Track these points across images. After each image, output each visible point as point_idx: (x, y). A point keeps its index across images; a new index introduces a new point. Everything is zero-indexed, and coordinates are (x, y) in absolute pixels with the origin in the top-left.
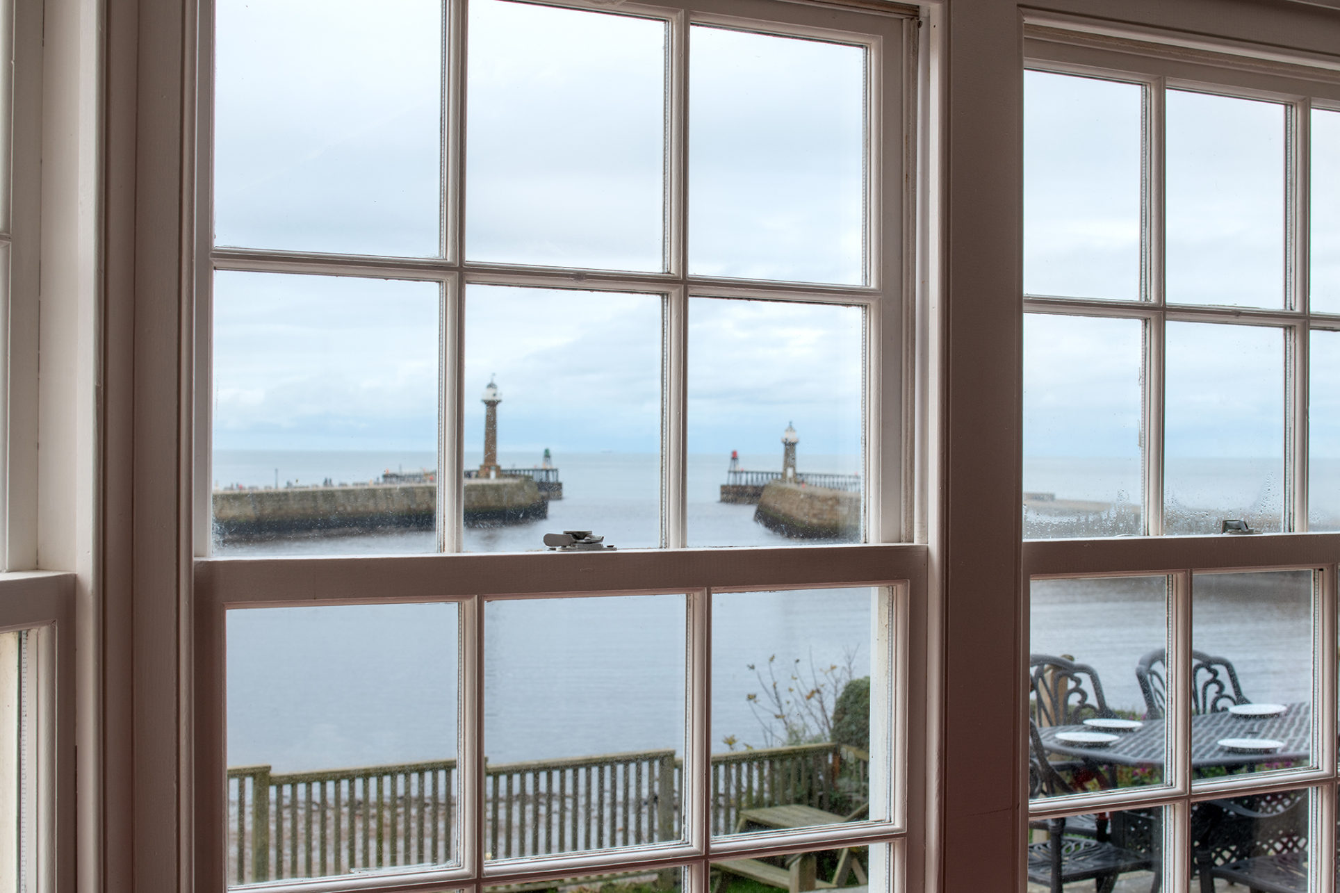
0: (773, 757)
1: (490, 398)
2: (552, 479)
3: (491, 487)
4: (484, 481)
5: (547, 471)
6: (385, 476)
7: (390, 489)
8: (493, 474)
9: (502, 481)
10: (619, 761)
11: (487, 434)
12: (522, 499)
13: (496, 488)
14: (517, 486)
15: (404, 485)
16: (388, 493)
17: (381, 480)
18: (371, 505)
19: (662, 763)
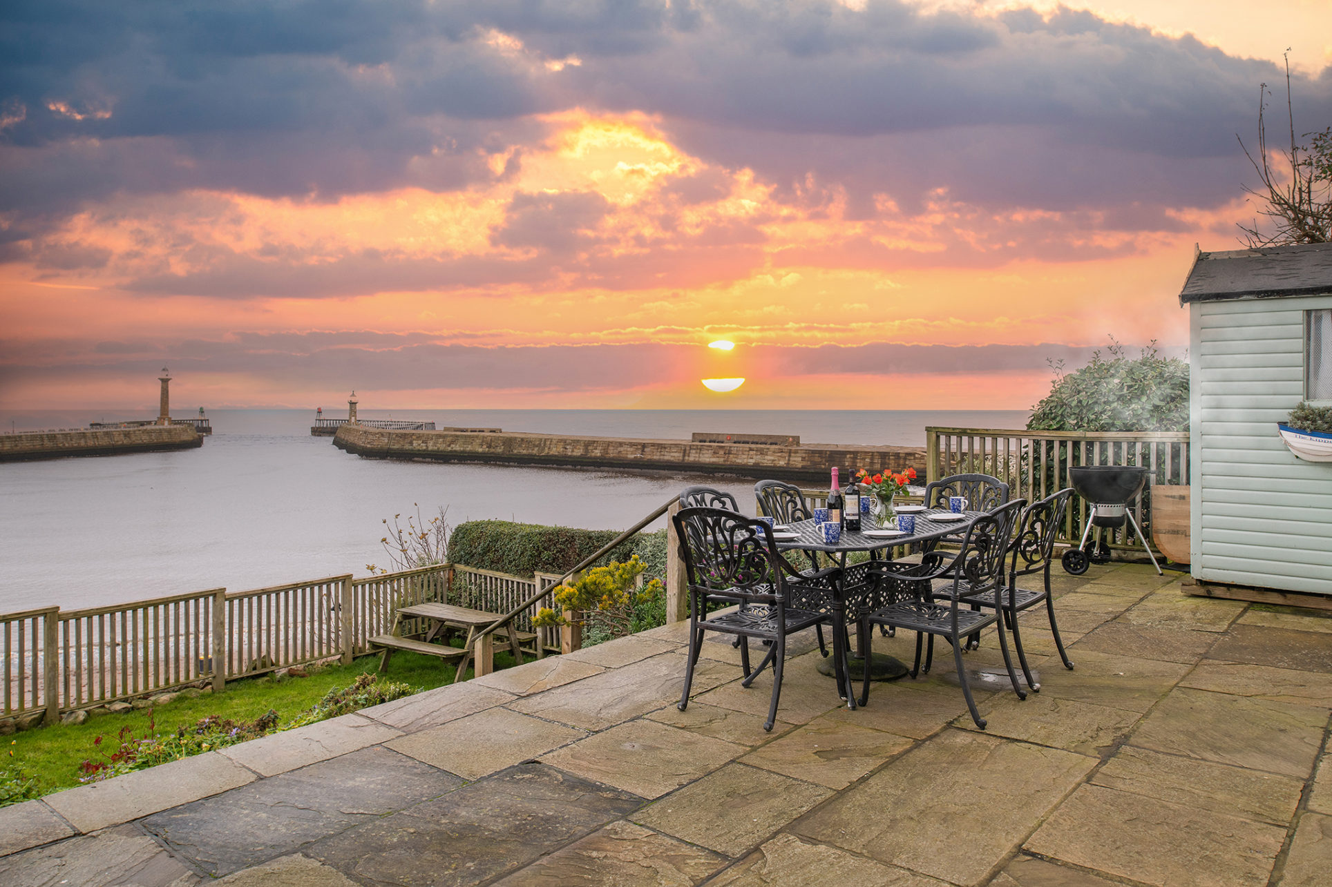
0: (412, 575)
1: (165, 377)
2: (205, 425)
3: (166, 430)
4: (161, 427)
5: (202, 421)
6: (92, 425)
7: (96, 432)
8: (166, 423)
9: (172, 427)
10: (316, 584)
11: (162, 399)
12: (187, 437)
13: (169, 431)
14: (182, 429)
15: (105, 430)
16: (95, 436)
17: (89, 427)
18: (83, 443)
19: (344, 583)
